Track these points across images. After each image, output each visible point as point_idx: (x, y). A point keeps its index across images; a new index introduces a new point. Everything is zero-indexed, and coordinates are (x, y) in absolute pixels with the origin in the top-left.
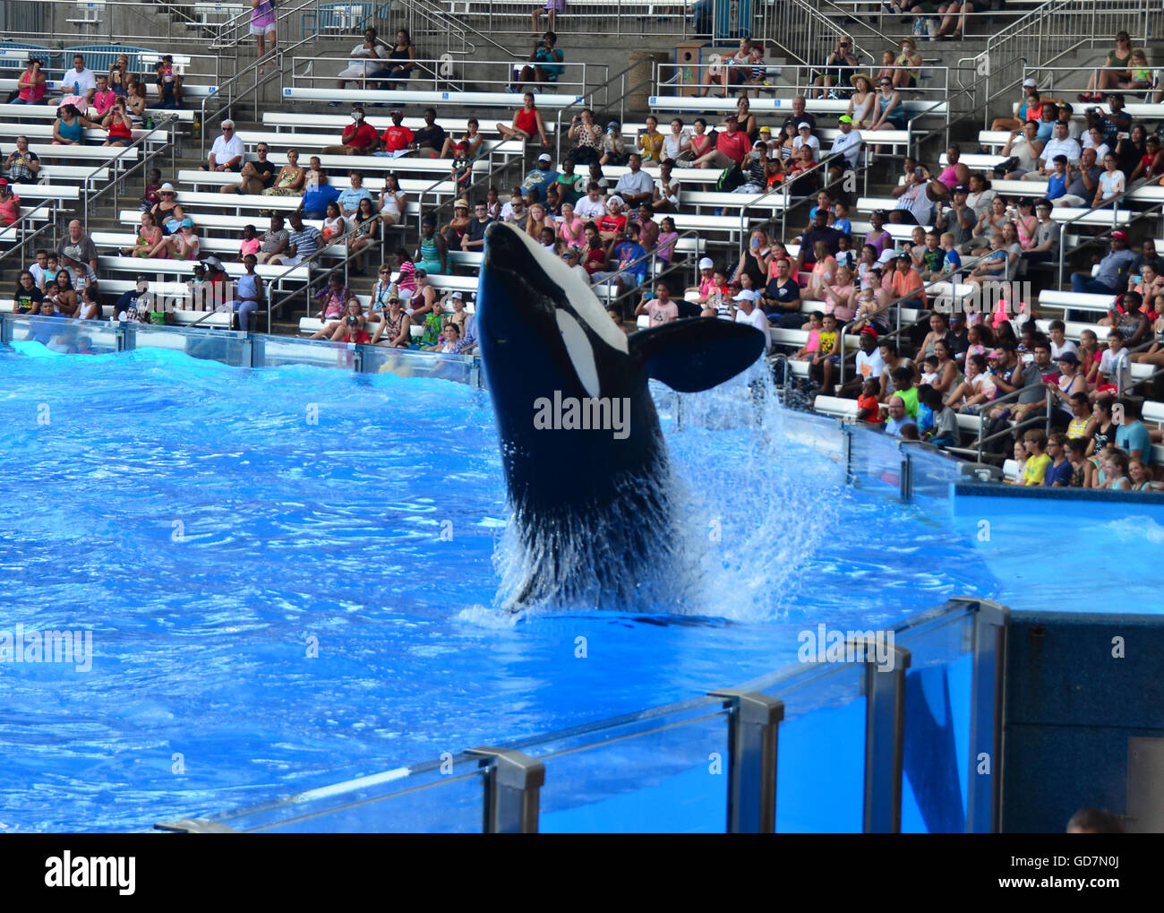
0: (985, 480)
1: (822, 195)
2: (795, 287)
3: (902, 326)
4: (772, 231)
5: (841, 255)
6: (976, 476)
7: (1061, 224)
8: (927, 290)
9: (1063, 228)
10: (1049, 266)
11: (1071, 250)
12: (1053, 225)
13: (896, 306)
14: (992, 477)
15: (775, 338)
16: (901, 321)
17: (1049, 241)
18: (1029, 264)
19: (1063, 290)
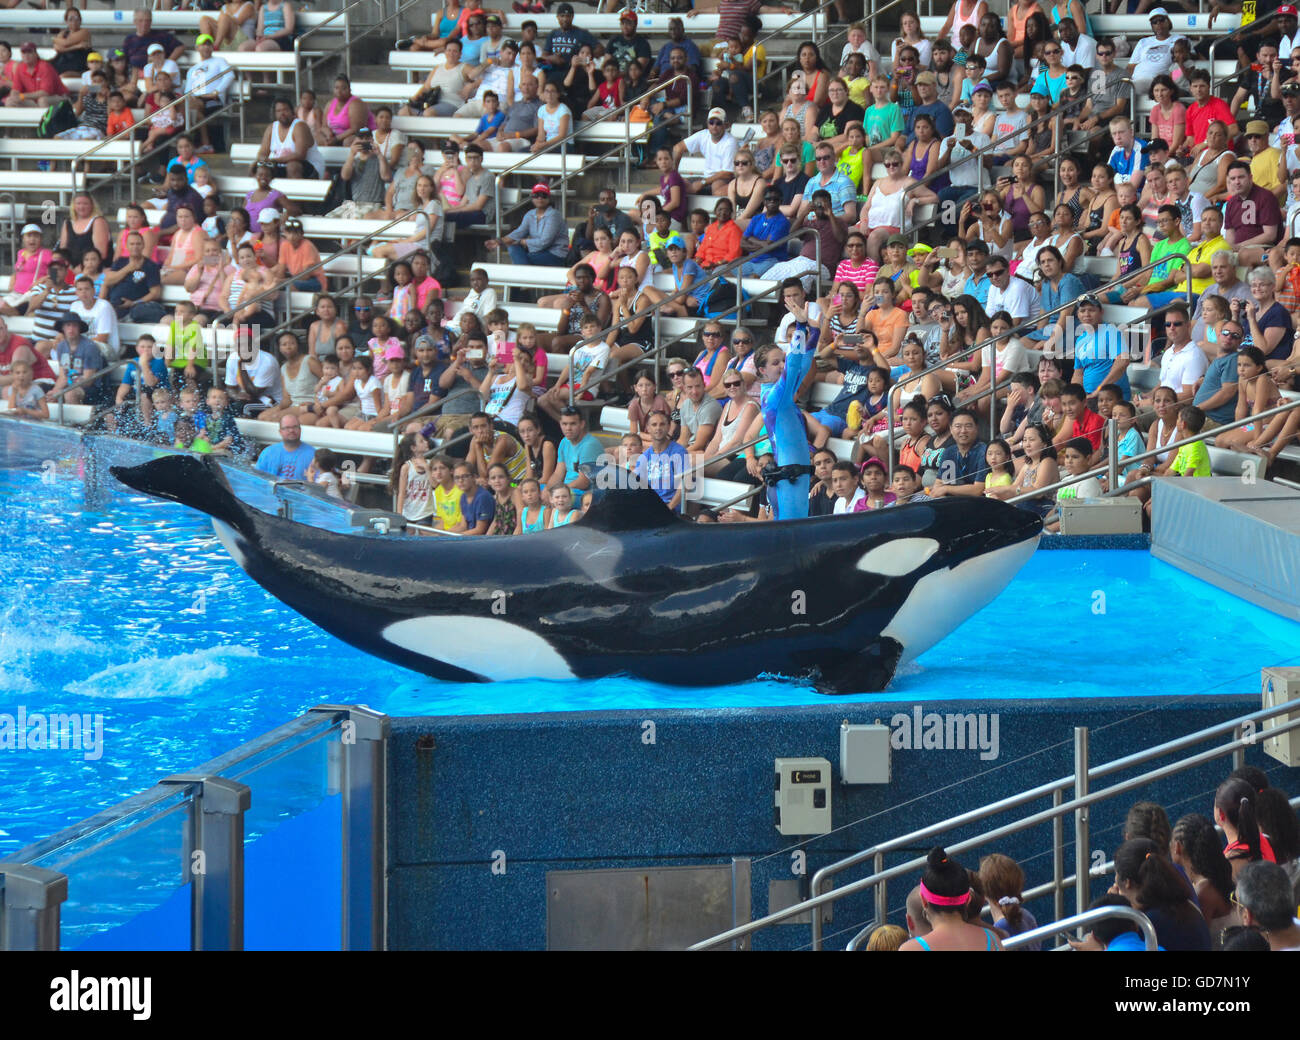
0: (383, 531)
1: (182, 142)
2: (153, 268)
3: (293, 315)
4: (118, 190)
5: (210, 223)
6: (371, 526)
7: (496, 174)
8: (326, 267)
9: (498, 179)
10: (483, 231)
11: (511, 209)
12: (487, 175)
13: (284, 289)
14: (392, 526)
15: (124, 337)
16: (291, 308)
17: (482, 197)
18: (458, 227)
19: (501, 262)
